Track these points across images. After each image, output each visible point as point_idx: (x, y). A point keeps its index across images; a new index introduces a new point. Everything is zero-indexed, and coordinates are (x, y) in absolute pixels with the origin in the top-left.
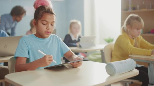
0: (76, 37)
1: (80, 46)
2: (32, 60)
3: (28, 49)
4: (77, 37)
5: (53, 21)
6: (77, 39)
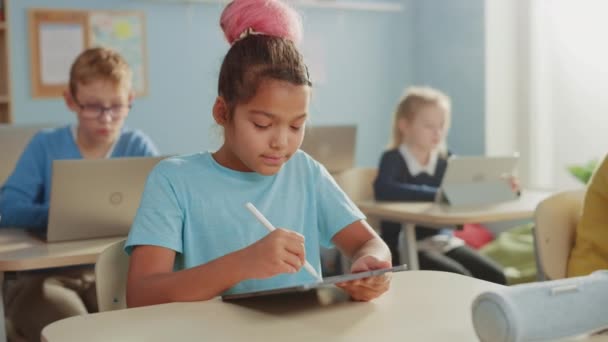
0: (426, 161)
1: (445, 201)
2: (193, 261)
3: (182, 214)
4: (433, 160)
5: (300, 113)
6: (431, 169)
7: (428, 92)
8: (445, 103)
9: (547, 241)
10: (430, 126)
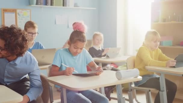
7: (98, 33)
8: (102, 35)
9: (129, 66)
10: (98, 40)
